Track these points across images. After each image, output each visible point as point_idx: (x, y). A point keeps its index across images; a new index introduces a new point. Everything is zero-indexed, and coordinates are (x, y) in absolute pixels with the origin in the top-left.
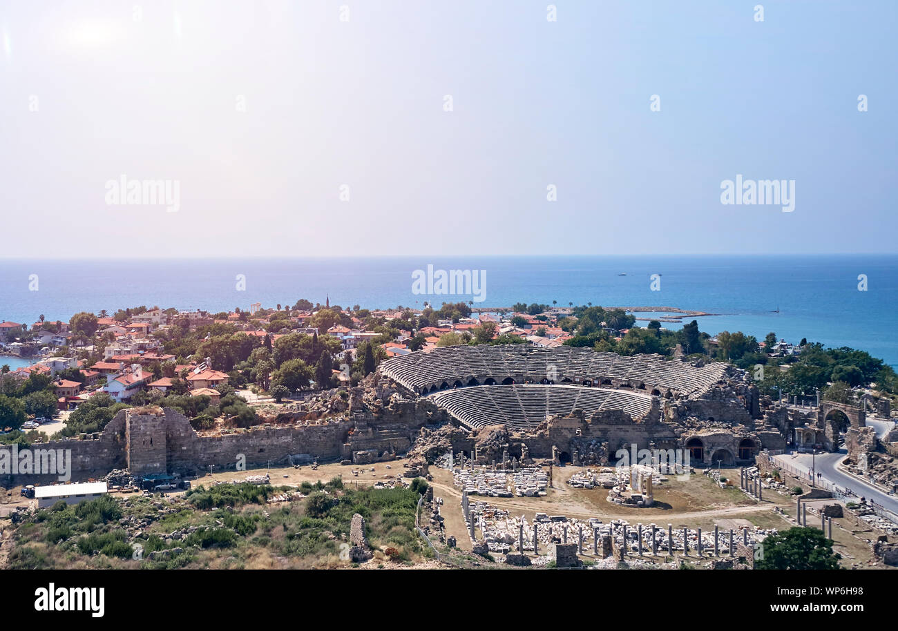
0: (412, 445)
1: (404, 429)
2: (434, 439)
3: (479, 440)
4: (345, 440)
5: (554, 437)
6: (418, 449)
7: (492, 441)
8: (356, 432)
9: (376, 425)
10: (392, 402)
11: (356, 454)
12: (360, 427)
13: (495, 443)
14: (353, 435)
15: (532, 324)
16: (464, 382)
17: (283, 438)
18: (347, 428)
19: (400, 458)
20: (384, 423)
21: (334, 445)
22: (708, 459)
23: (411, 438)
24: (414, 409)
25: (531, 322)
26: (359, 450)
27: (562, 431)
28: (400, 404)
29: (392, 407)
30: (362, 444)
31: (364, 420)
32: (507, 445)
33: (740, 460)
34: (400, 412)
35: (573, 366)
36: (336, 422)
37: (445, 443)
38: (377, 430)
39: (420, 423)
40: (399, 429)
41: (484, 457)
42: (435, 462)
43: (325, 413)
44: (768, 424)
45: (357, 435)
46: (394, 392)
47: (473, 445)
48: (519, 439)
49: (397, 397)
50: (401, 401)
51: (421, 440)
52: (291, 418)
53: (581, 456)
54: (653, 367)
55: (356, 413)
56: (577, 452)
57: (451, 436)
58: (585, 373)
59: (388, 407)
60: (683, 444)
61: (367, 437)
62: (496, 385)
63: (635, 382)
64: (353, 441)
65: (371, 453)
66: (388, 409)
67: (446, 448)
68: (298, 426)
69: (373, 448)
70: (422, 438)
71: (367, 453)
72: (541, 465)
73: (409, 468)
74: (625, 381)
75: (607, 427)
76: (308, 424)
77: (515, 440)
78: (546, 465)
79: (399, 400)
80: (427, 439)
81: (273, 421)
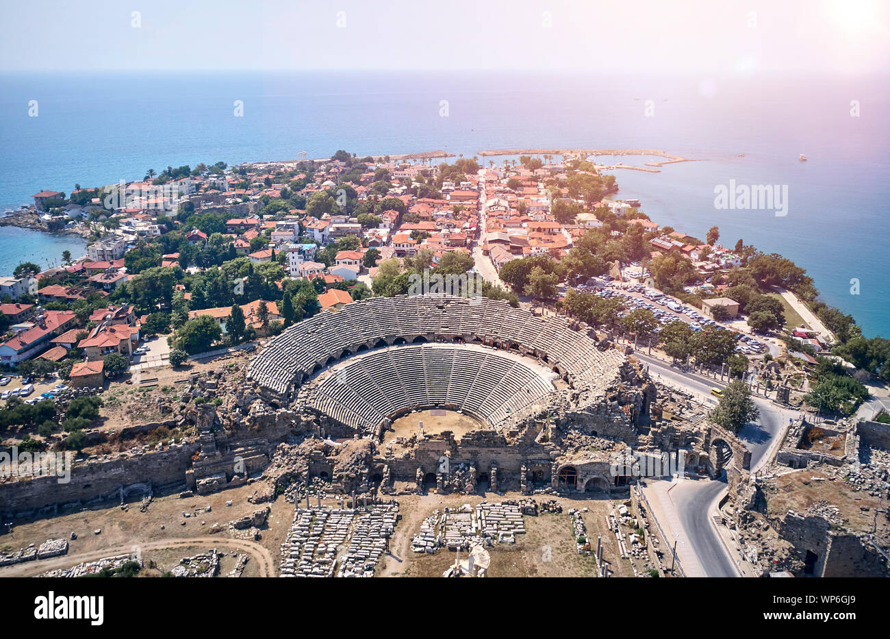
0: (270, 461)
1: (264, 444)
2: (290, 460)
3: (339, 462)
4: (189, 466)
5: (420, 459)
6: (272, 471)
7: (351, 466)
8: (201, 457)
9: (229, 442)
10: (250, 415)
11: (199, 482)
12: (207, 450)
13: (353, 469)
14: (198, 460)
15: (524, 186)
16: (370, 345)
17: (113, 470)
19: (253, 481)
20: (239, 439)
21: (179, 469)
22: (581, 487)
23: (270, 454)
24: (275, 420)
25: (524, 183)
26: (203, 477)
27: (429, 453)
28: (258, 417)
29: (249, 421)
30: (208, 470)
31: (212, 441)
32: (366, 471)
33: (614, 488)
34: (256, 427)
35: (486, 323)
36: (179, 446)
37: (300, 467)
38: (229, 450)
39: (282, 435)
40: (257, 444)
41: (340, 485)
42: (286, 491)
43: (179, 423)
44: (651, 445)
45: (202, 460)
46: (256, 399)
47: (332, 467)
48: (383, 460)
49: (257, 407)
50: (259, 414)
51: (277, 460)
52: (138, 433)
53: (446, 482)
54: (560, 337)
55: (203, 434)
56: (441, 478)
57: (309, 456)
58: (497, 333)
59: (245, 420)
60: (555, 471)
61: (215, 461)
62: (406, 347)
63: (540, 352)
64: (197, 467)
65: (217, 480)
66: (244, 423)
67: (301, 473)
68: (132, 455)
69: (223, 471)
70: (279, 457)
71: (213, 481)
72: (401, 494)
73: (252, 505)
74: (532, 350)
75: (477, 449)
76: (144, 451)
77: (379, 461)
78: (407, 494)
79: (258, 412)
80: (284, 459)
81: (115, 439)
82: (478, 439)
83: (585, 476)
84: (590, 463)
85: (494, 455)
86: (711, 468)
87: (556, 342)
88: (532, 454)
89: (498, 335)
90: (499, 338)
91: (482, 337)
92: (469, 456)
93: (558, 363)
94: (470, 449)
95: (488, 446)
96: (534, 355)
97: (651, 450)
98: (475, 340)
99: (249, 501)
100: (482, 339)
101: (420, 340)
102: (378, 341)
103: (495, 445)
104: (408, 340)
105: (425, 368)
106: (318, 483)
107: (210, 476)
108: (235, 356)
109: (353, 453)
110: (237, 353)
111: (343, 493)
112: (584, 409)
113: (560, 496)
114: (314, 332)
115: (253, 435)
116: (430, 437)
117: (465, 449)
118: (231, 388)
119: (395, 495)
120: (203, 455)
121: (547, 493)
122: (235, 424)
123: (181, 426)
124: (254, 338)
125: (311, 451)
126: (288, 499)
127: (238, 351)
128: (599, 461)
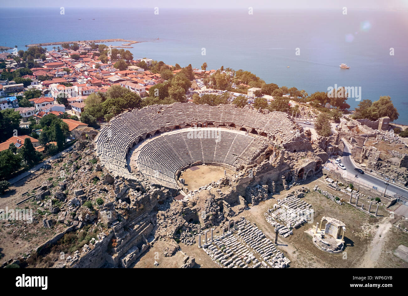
0: (155, 226)
1: (146, 217)
2: (172, 220)
3: (200, 209)
4: (111, 253)
5: (239, 190)
6: (162, 231)
7: (210, 208)
8: (119, 242)
9: (129, 224)
10: (133, 201)
11: (125, 260)
12: (120, 236)
13: (212, 210)
14: (117, 246)
18: (109, 240)
19: (153, 244)
20: (132, 220)
21: (102, 259)
22: (305, 177)
23: (153, 222)
24: (149, 199)
25: (81, 56)
26: (124, 255)
27: (243, 185)
28: (140, 200)
29: (135, 205)
30: (126, 248)
31: (121, 228)
32: (219, 208)
33: (316, 172)
34: (142, 207)
35: (188, 116)
36: (100, 241)
37: (181, 221)
38: (131, 229)
39: (154, 207)
40: (143, 219)
41: (209, 222)
42: (180, 239)
43: (79, 226)
44: (319, 148)
45: (120, 244)
46: (128, 189)
47: (196, 213)
48: (220, 198)
49: (133, 195)
50: (140, 198)
51: (162, 223)
52: (51, 246)
53: (256, 198)
54: (234, 113)
55: (115, 225)
56: (254, 196)
57: (182, 213)
58: (197, 119)
59: (131, 205)
60: (297, 173)
61: (127, 241)
62: (154, 139)
63: (227, 123)
64: (118, 250)
65: (135, 253)
66: (132, 207)
67: (184, 225)
68: (70, 264)
69: (133, 246)
70: (162, 221)
71: (133, 254)
72: (239, 213)
73: (171, 258)
74: (222, 123)
75: (263, 174)
76: (78, 256)
77: (218, 200)
78: (241, 212)
79: (138, 197)
80: (167, 220)
81: (35, 259)
82: (263, 169)
83: (307, 171)
84: (309, 164)
85: (269, 175)
86: (339, 152)
87: (234, 116)
88: (283, 168)
89: (198, 120)
90: (200, 121)
91: (190, 123)
92: (259, 180)
93: (243, 125)
94: (260, 176)
95: (267, 171)
96: (224, 126)
97: (320, 151)
98: (186, 126)
99: (166, 256)
100: (191, 124)
101: (158, 133)
103: (270, 170)
104: (152, 134)
105: (172, 147)
106: (193, 226)
107: (127, 252)
108: (41, 174)
109: (206, 200)
110: (39, 172)
111: (212, 226)
112: (291, 140)
113: (300, 185)
114: (108, 141)
115: (140, 213)
116: (242, 176)
117: (258, 177)
118: (96, 189)
119: (237, 215)
120: (120, 240)
121: (294, 185)
122: (126, 209)
123: (81, 228)
124: (41, 160)
125: (182, 209)
126: (188, 243)
127: (39, 170)
128: (311, 162)
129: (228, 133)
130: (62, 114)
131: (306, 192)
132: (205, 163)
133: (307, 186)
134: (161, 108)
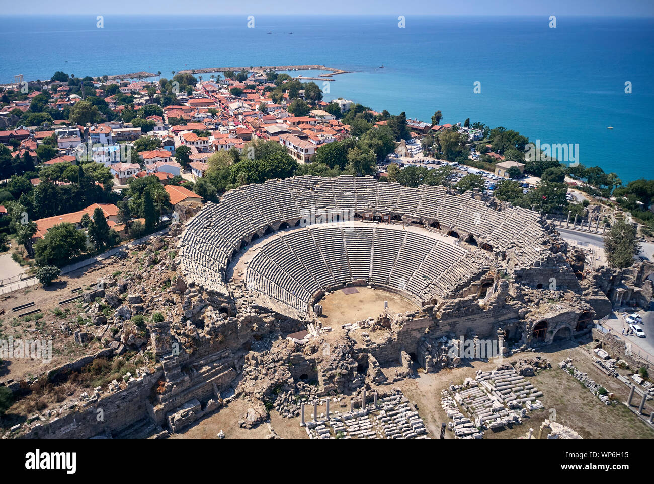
0: (238, 374)
1: (227, 357)
2: (268, 369)
3: (322, 361)
4: (154, 401)
5: (402, 341)
6: (247, 385)
7: (339, 362)
8: (168, 386)
9: (193, 362)
10: (208, 326)
11: (173, 418)
12: (172, 378)
13: (342, 365)
14: (165, 393)
16: (261, 233)
18: (154, 381)
19: (229, 402)
20: (201, 356)
22: (549, 338)
23: (238, 366)
24: (236, 327)
26: (174, 410)
27: (412, 332)
28: (219, 326)
29: (209, 333)
30: (179, 400)
31: (177, 366)
32: (356, 364)
33: (576, 333)
34: (220, 339)
35: (360, 199)
36: (139, 380)
37: (283, 374)
38: (195, 371)
39: (245, 342)
40: (221, 358)
41: (332, 385)
42: (275, 405)
43: (118, 351)
44: (595, 288)
45: (171, 390)
46: (206, 306)
47: (314, 367)
48: (364, 349)
49: (211, 316)
50: (219, 323)
51: (250, 371)
52: (71, 373)
53: (434, 360)
54: (443, 203)
55: (166, 359)
56: (430, 356)
57: (288, 361)
58: (374, 207)
59: (203, 333)
60: (530, 328)
61: (184, 388)
62: (292, 231)
63: (427, 219)
64: (165, 400)
65: (192, 410)
66: (204, 336)
67: (286, 382)
68: (83, 404)
69: (193, 398)
70: (251, 368)
71: (188, 412)
72: (395, 381)
73: (248, 431)
74: (417, 218)
75: (456, 320)
76: (98, 395)
77: (360, 350)
78: (400, 380)
79: (217, 321)
80: (259, 369)
81: (43, 387)
82: (458, 309)
83: (555, 328)
84: (560, 315)
85: (470, 323)
86: (642, 301)
87: (441, 208)
88: (503, 315)
89: (377, 208)
90: (379, 211)
91: (361, 212)
92: (448, 328)
93: (454, 227)
94: (450, 321)
95: (466, 315)
96: (420, 223)
97: (596, 293)
99: (241, 427)
100: (362, 214)
102: (266, 228)
103: (473, 313)
104: (291, 224)
105: (319, 249)
106: (304, 387)
107: (181, 407)
108: (109, 264)
109: (336, 348)
110: (108, 261)
111: (337, 393)
112: (532, 264)
113: (535, 351)
114: (209, 226)
115: (216, 348)
116: (413, 316)
117: (445, 322)
118: (160, 298)
119: (390, 384)
120: (170, 384)
121: (523, 350)
122: (193, 338)
123: (121, 354)
124: (118, 243)
125: (289, 355)
126: (285, 414)
127: (109, 258)
128: (567, 311)
129: (424, 237)
130: (170, 177)
131: (541, 367)
132: (372, 284)
133: (547, 357)
134: (316, 183)
